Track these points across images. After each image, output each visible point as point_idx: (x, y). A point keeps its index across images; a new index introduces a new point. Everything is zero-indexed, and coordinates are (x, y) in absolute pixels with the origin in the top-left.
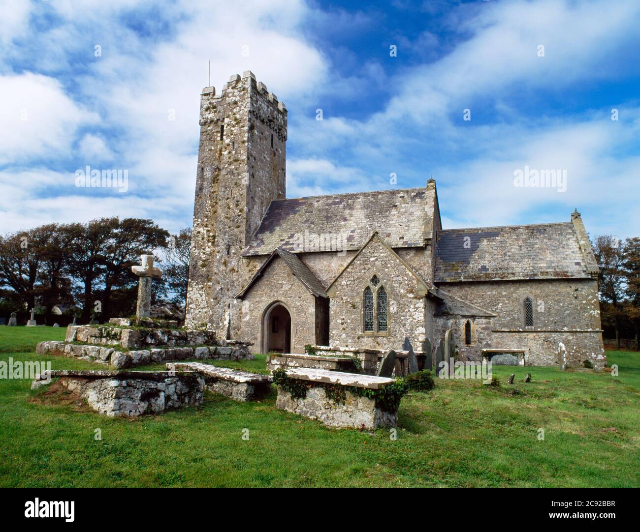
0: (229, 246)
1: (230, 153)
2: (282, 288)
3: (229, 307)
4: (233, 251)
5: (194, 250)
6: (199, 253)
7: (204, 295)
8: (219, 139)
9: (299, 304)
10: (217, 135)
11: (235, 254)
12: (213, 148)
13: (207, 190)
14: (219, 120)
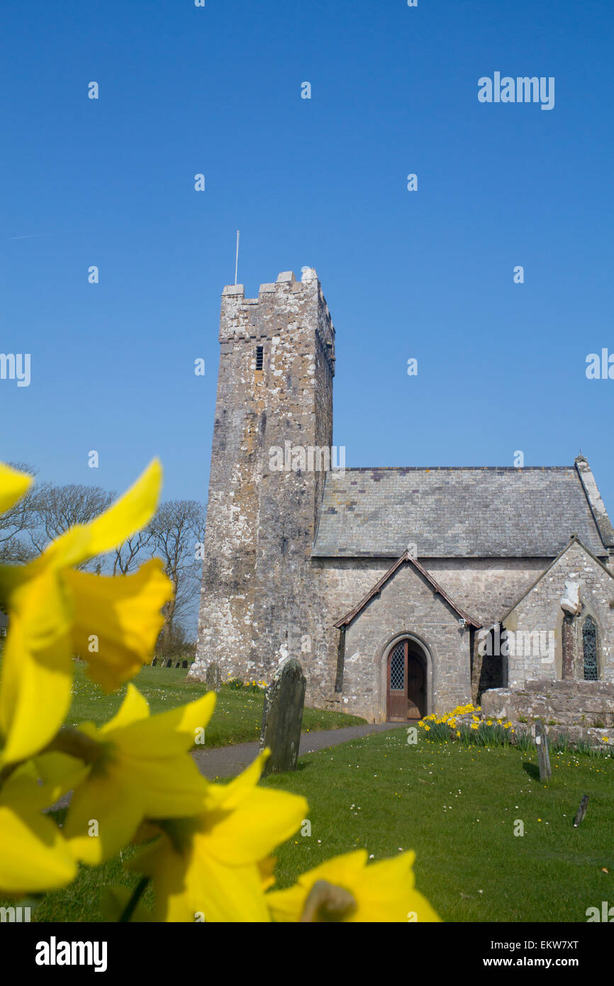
0: (285, 540)
1: (282, 392)
2: (413, 612)
3: (287, 636)
4: (292, 547)
5: (212, 541)
6: (221, 548)
7: (230, 614)
8: (253, 367)
9: (443, 638)
10: (249, 361)
11: (294, 553)
12: (243, 381)
13: (233, 446)
14: (255, 337)
